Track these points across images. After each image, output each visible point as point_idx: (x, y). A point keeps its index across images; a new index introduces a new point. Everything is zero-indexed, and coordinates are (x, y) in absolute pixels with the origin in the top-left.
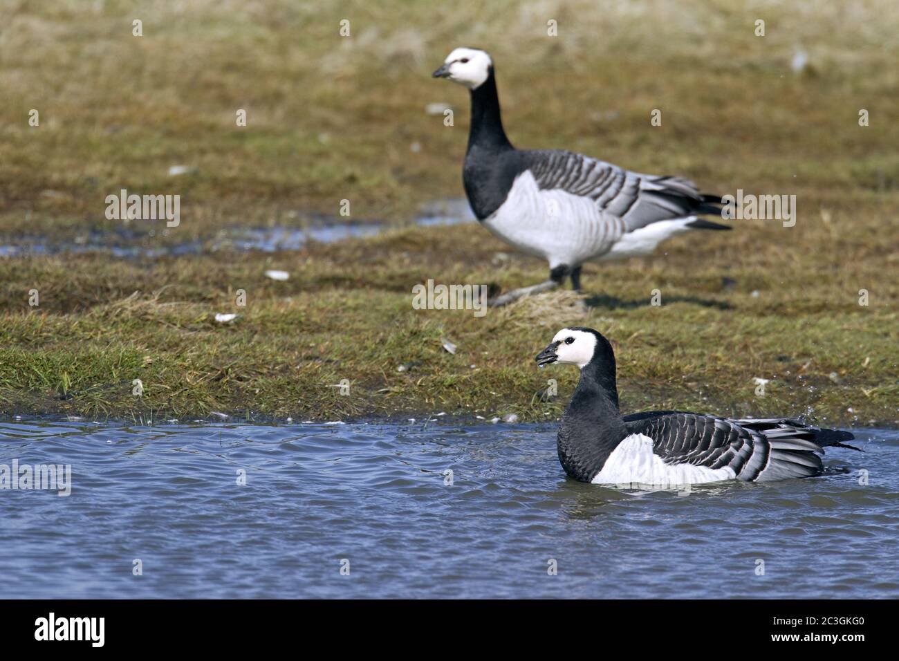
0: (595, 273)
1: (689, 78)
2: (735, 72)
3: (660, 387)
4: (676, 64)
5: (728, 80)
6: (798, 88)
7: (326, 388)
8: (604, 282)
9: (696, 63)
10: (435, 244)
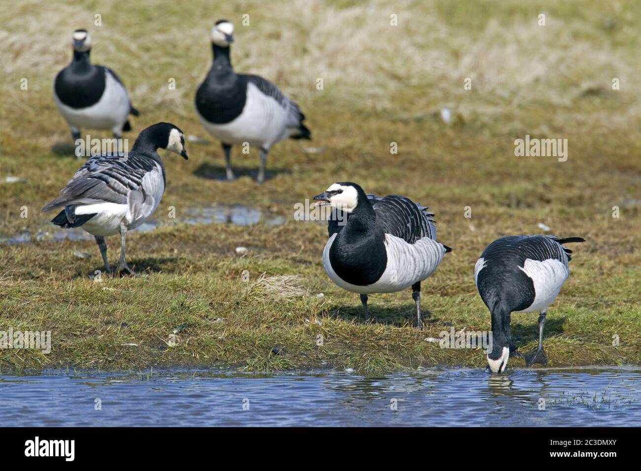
0: (310, 263)
1: (373, 124)
2: (406, 122)
3: (359, 344)
4: (362, 114)
5: (400, 127)
6: (450, 133)
7: (122, 346)
8: (317, 269)
9: (376, 114)
10: (195, 239)
